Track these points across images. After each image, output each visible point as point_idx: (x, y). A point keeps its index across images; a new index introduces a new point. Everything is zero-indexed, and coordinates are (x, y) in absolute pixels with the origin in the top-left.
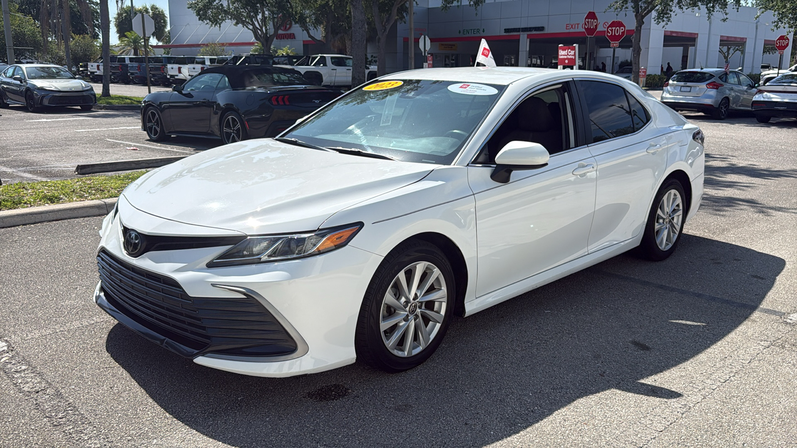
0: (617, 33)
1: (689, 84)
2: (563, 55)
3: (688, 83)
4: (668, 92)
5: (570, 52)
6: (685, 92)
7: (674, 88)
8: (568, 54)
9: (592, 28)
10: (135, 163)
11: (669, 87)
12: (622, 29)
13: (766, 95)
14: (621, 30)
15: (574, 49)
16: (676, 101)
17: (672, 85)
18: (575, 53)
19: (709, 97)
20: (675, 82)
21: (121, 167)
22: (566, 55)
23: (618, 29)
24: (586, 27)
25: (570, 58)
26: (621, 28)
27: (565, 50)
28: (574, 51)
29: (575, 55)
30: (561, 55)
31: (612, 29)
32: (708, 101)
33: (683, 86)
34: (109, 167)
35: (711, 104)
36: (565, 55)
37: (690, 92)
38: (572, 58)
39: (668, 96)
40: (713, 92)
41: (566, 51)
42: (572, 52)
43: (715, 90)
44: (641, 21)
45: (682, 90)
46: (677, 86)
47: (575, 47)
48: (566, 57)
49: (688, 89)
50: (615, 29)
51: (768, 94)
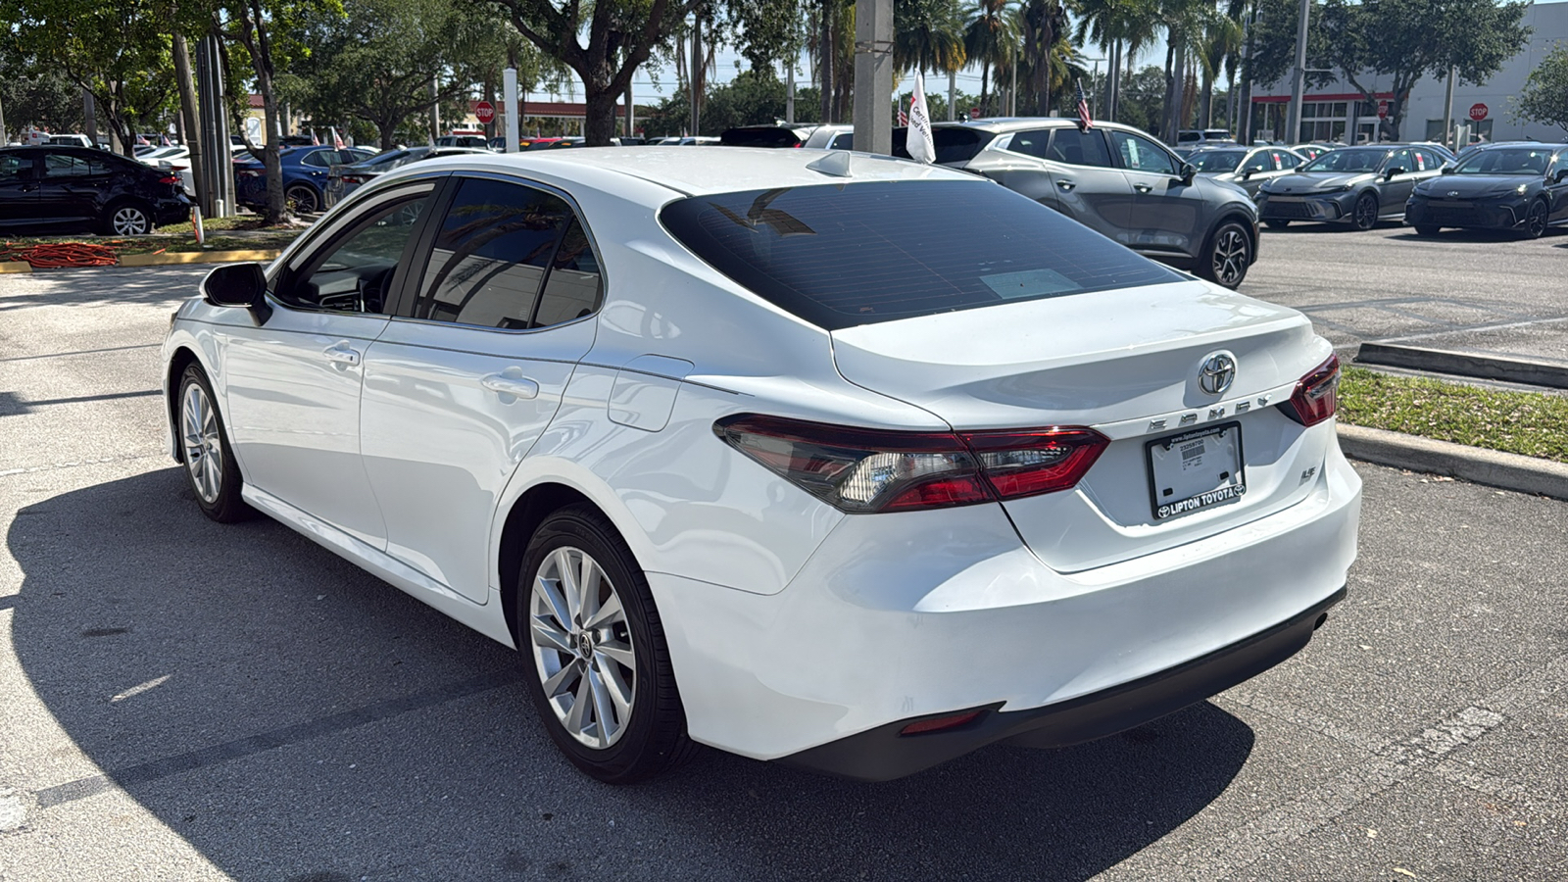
10: (1473, 363)
21: (1443, 365)
34: (1415, 358)
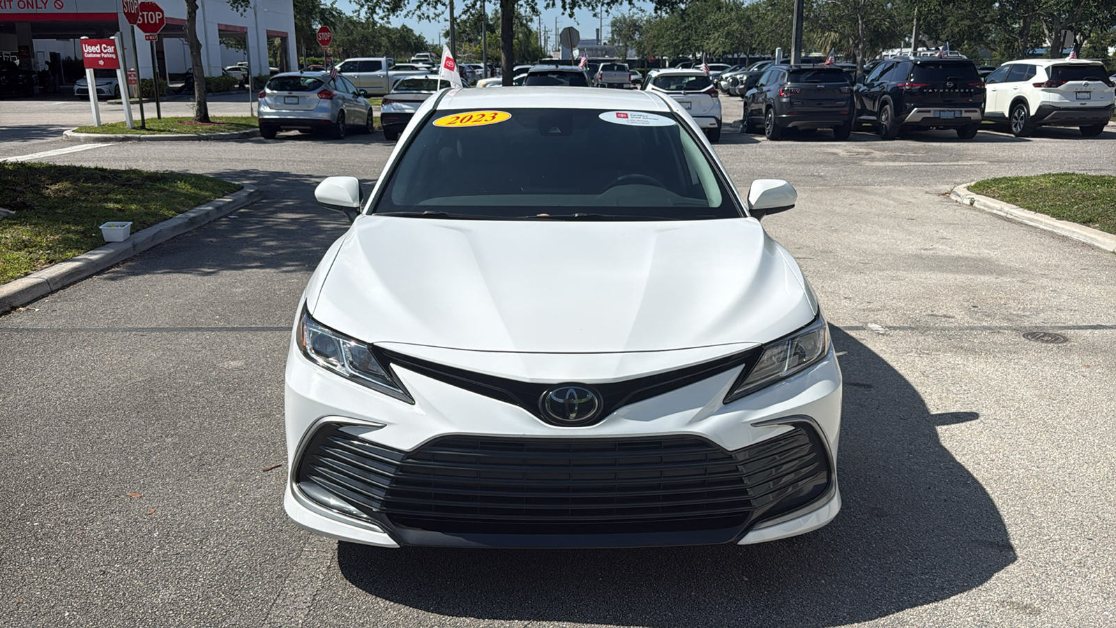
0: (152, 20)
1: (295, 93)
2: (92, 53)
3: (293, 92)
4: (268, 105)
5: (105, 48)
6: (291, 104)
7: (275, 99)
8: (102, 52)
9: (133, 12)
11: (266, 98)
12: (159, 15)
13: (397, 106)
14: (157, 17)
15: (112, 43)
16: (282, 117)
17: (270, 95)
18: (115, 49)
19: (323, 110)
20: (275, 92)
22: (99, 53)
23: (151, 15)
24: (126, 11)
25: (108, 58)
26: (157, 13)
27: (96, 46)
28: (113, 47)
29: (115, 52)
30: (88, 53)
31: (143, 15)
32: (323, 116)
33: (288, 97)
35: (329, 119)
36: (96, 53)
37: (298, 104)
38: (112, 58)
39: (268, 110)
40: (326, 104)
41: (98, 47)
42: (111, 49)
43: (329, 101)
44: (194, 4)
45: (286, 101)
46: (278, 96)
47: (114, 40)
48: (98, 56)
49: (295, 100)
50: (147, 15)
51: (398, 104)
